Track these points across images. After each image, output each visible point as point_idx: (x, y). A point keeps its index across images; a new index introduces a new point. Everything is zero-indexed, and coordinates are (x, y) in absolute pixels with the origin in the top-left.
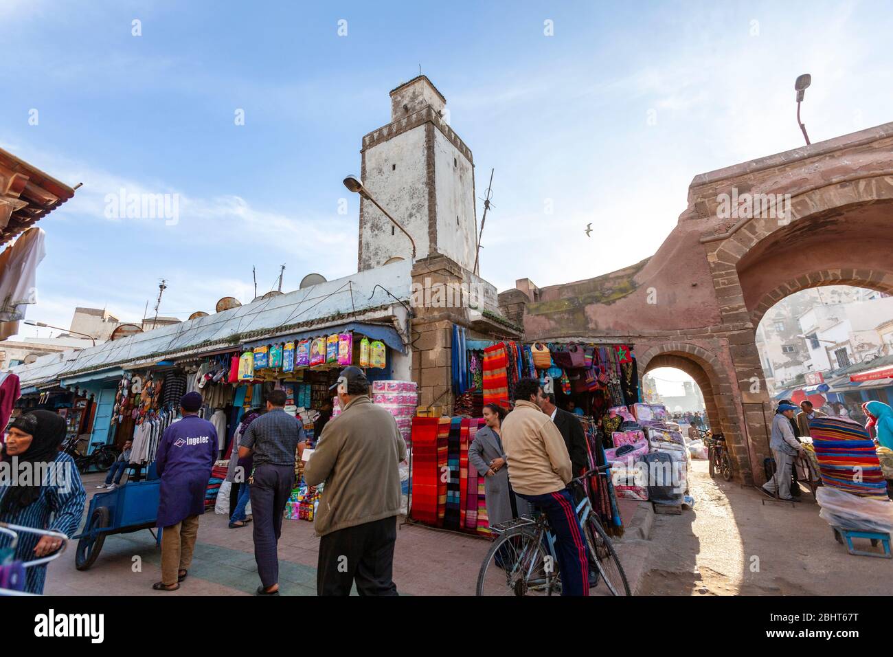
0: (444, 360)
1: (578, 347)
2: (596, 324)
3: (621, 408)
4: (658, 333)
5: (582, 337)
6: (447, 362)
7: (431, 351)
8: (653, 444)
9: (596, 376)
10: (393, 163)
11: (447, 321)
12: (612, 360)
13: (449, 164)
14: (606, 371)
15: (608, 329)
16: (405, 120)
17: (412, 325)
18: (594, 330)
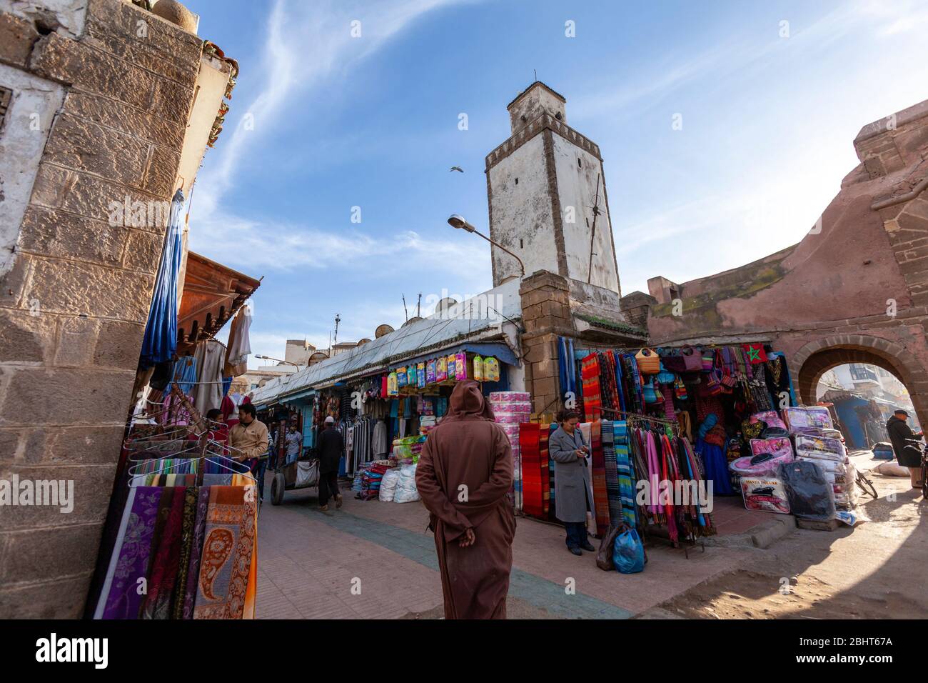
0: (552, 370)
1: (694, 349)
2: (732, 321)
3: (769, 413)
4: (817, 325)
5: (715, 336)
6: (554, 373)
7: (540, 364)
8: (799, 452)
9: (718, 379)
10: (515, 177)
11: (551, 334)
12: (739, 360)
13: (572, 166)
14: (731, 373)
15: (748, 325)
16: (523, 132)
17: (523, 340)
18: (728, 328)
